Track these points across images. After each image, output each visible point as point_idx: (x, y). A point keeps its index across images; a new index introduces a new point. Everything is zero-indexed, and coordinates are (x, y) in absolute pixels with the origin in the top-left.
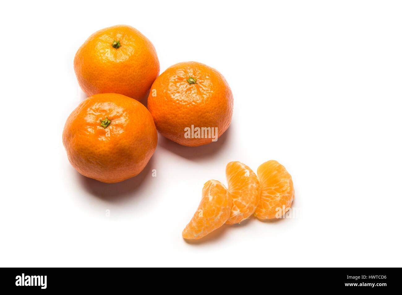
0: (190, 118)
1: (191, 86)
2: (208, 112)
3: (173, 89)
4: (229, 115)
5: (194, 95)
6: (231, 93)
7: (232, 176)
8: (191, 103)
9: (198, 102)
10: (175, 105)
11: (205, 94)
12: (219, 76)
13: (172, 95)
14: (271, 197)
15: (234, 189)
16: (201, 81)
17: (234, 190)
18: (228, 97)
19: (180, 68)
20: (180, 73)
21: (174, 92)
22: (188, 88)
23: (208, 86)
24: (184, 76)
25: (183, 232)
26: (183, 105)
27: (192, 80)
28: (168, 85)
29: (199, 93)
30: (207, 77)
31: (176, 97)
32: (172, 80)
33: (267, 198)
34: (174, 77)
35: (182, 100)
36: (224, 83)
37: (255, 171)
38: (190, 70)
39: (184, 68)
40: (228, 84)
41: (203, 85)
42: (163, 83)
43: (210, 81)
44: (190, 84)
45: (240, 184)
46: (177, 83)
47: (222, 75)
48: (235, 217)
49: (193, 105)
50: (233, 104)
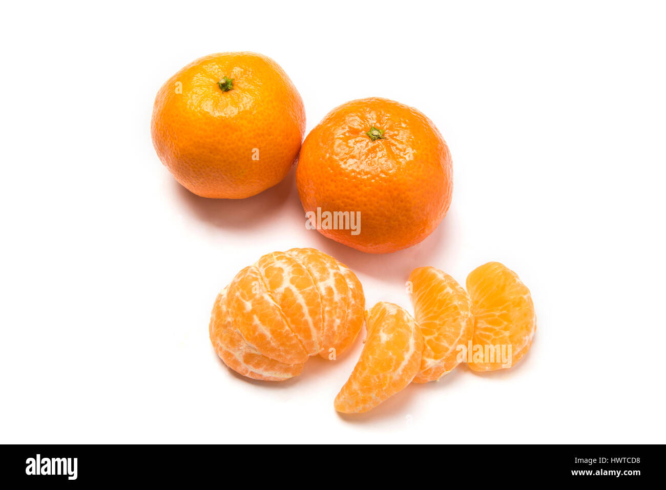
0: (377, 203)
1: (375, 144)
2: (409, 190)
3: (343, 151)
4: (447, 192)
5: (383, 161)
6: (448, 151)
7: (420, 295)
8: (378, 176)
9: (390, 172)
10: (349, 182)
11: (401, 157)
12: (424, 122)
13: (341, 163)
14: (495, 330)
15: (425, 318)
16: (392, 133)
17: (425, 320)
18: (444, 158)
19: (351, 112)
20: (353, 120)
21: (344, 157)
22: (370, 147)
23: (407, 141)
24: (360, 126)
25: (335, 401)
26: (364, 179)
27: (376, 133)
28: (333, 143)
29: (392, 156)
30: (403, 125)
31: (350, 165)
32: (338, 134)
33: (487, 333)
34: (343, 129)
35: (362, 170)
36: (434, 133)
37: (462, 283)
38: (371, 114)
39: (360, 112)
40: (440, 134)
41: (396, 140)
42: (322, 142)
43: (408, 131)
44: (374, 140)
45: (435, 309)
46: (349, 140)
47: (428, 118)
48: (430, 369)
49: (382, 179)
50: (452, 171)
